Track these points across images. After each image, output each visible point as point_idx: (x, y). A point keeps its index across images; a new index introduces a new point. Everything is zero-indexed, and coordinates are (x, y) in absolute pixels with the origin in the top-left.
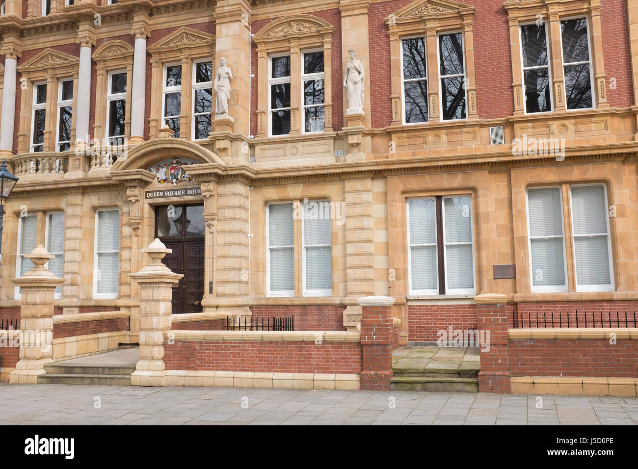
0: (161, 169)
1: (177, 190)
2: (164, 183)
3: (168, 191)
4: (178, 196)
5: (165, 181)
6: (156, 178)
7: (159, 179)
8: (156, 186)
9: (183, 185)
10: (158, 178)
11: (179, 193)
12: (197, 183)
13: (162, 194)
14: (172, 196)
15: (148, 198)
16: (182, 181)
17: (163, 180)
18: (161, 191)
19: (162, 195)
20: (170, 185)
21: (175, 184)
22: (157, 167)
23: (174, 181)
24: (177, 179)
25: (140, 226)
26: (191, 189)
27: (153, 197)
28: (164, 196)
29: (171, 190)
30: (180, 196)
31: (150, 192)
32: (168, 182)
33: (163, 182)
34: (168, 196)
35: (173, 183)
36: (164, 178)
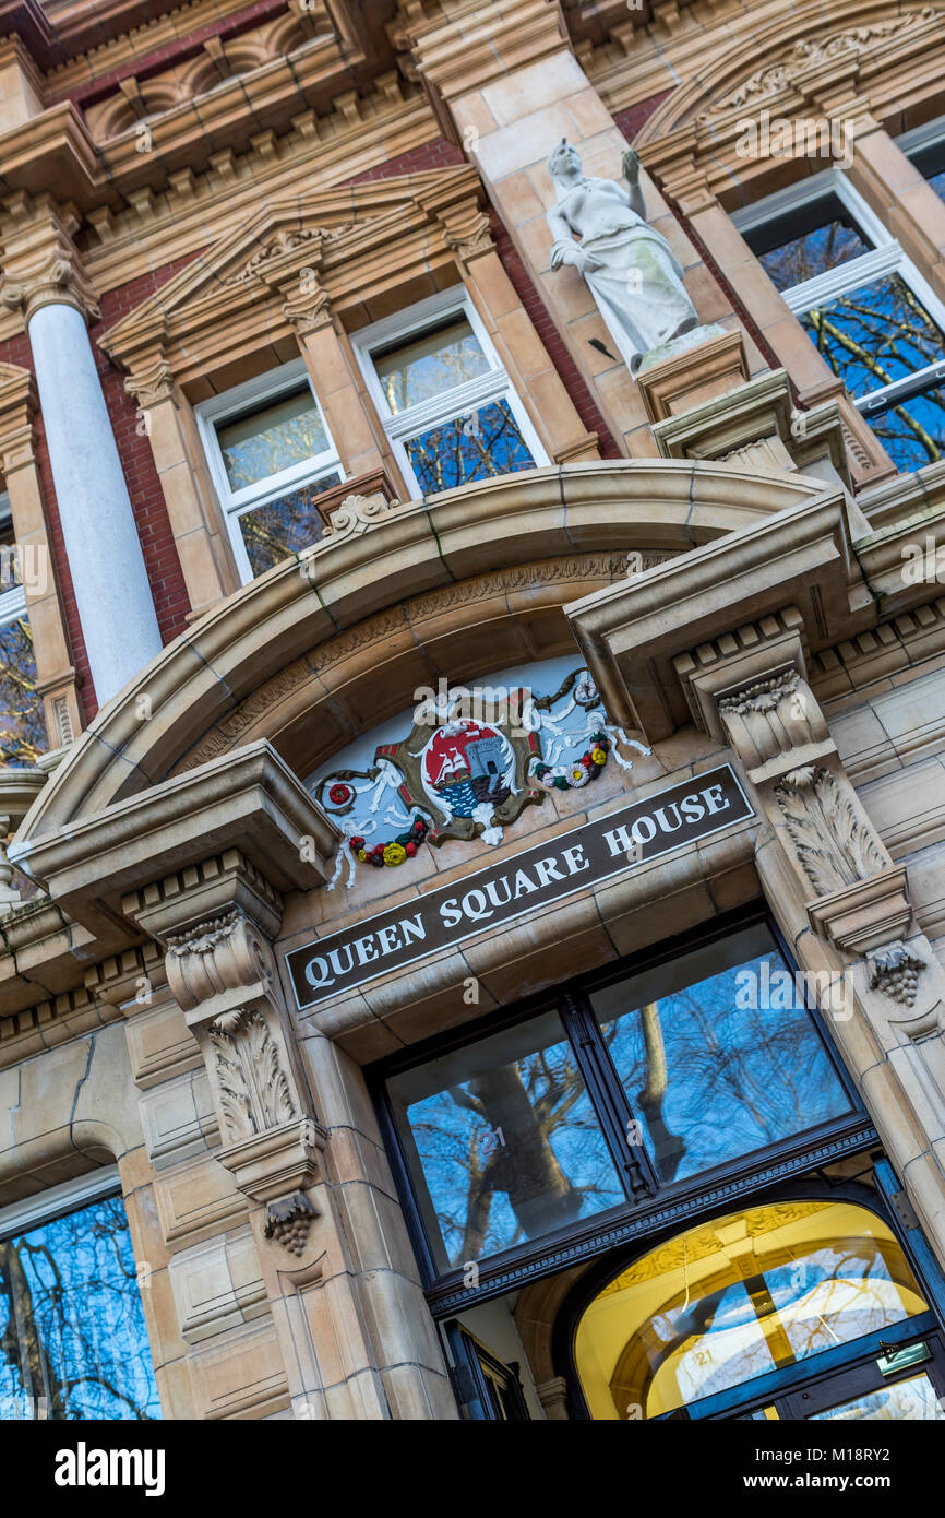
0: (361, 787)
1: (526, 862)
2: (411, 854)
3: (458, 891)
4: (544, 894)
5: (413, 840)
6: (345, 846)
7: (369, 848)
8: (357, 899)
9: (553, 818)
10: (357, 844)
11: (547, 872)
12: (653, 772)
13: (415, 929)
14: (500, 913)
15: (325, 991)
16: (539, 799)
17: (402, 841)
18: (406, 912)
19: (421, 933)
20: (456, 857)
21: (492, 835)
22: (331, 784)
23: (483, 813)
24: (500, 797)
25: (320, 1196)
26: (626, 818)
27: (359, 973)
28: (438, 935)
29: (478, 882)
30: (556, 888)
31: (322, 949)
32: (439, 842)
33: (401, 851)
34: (466, 926)
35: (475, 833)
36: (404, 822)
